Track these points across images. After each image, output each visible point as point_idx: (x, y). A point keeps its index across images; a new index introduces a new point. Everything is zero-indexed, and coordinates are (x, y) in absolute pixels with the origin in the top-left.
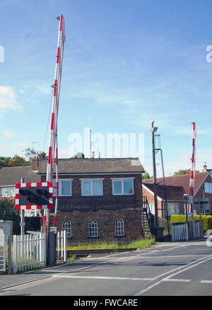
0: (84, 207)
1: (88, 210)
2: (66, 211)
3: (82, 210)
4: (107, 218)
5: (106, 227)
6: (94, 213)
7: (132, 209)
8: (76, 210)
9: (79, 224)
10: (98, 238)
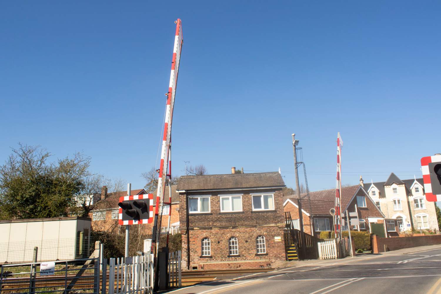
0: (224, 224)
1: (226, 227)
2: (205, 229)
3: (221, 228)
4: (247, 235)
5: (246, 245)
6: (234, 230)
7: (273, 225)
8: (216, 227)
9: (219, 242)
10: (239, 256)
